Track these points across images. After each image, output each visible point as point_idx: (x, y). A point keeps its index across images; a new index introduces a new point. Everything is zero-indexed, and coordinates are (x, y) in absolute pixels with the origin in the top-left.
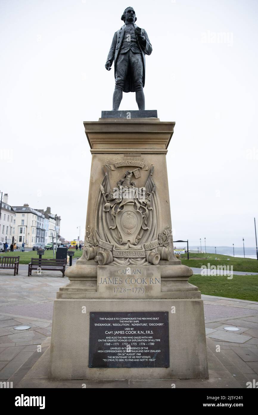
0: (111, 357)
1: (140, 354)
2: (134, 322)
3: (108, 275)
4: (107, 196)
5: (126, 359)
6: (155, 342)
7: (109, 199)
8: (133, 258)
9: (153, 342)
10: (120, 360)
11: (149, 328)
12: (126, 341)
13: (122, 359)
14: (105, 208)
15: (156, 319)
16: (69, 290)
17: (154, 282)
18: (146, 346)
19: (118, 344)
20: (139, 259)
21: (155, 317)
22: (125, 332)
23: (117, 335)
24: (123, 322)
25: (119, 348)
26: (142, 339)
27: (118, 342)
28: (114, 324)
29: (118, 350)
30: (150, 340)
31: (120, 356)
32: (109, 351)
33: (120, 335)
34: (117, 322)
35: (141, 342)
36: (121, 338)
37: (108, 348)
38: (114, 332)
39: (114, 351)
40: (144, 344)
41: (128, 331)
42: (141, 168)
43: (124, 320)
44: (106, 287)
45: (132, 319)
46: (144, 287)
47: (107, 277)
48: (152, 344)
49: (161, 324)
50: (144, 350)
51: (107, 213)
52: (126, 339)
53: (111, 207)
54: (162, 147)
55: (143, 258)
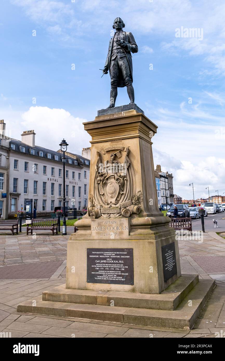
0: (99, 277)
1: (116, 276)
2: (112, 255)
3: (97, 225)
5: (108, 278)
6: (125, 268)
7: (100, 174)
8: (113, 213)
9: (123, 268)
10: (104, 279)
11: (122, 259)
12: (107, 267)
13: (106, 278)
14: (98, 181)
15: (125, 253)
16: (76, 235)
17: (124, 229)
18: (119, 271)
19: (103, 269)
20: (116, 214)
21: (125, 252)
22: (107, 261)
23: (102, 263)
24: (105, 255)
25: (104, 271)
26: (117, 266)
27: (103, 267)
28: (100, 256)
29: (103, 272)
30: (122, 267)
31: (104, 276)
32: (98, 273)
33: (104, 263)
34: (102, 255)
35: (116, 268)
36: (104, 265)
37: (97, 271)
38: (100, 261)
39: (101, 273)
40: (118, 269)
41: (109, 260)
42: (121, 150)
43: (106, 253)
44: (96, 232)
45: (111, 253)
46: (118, 232)
47: (97, 226)
48: (123, 269)
49: (128, 257)
50: (118, 273)
51: (99, 184)
52: (108, 266)
53: (101, 180)
54: (136, 132)
55: (119, 213)
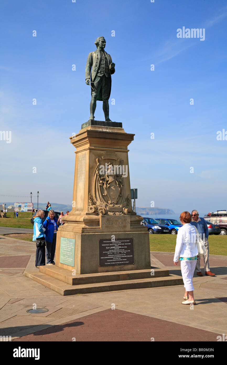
3: (106, 220)
4: (100, 177)
8: (116, 211)
15: (128, 241)
16: (86, 229)
17: (127, 224)
28: (110, 245)
42: (116, 160)
44: (105, 226)
45: (118, 241)
46: (123, 226)
49: (130, 244)
51: (101, 186)
55: (121, 211)
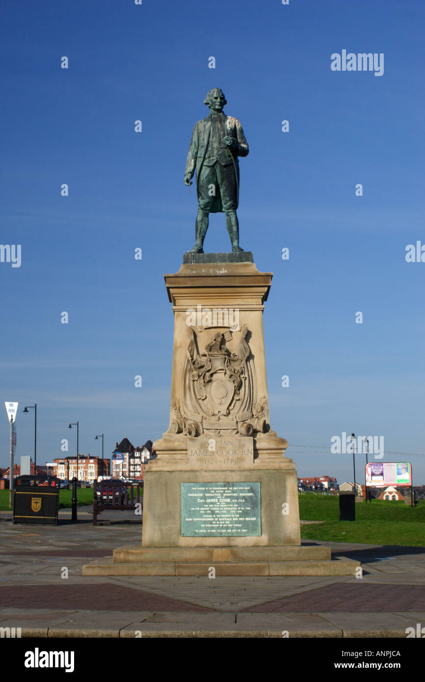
2: (226, 491)
3: (199, 447)
4: (194, 364)
7: (196, 366)
8: (224, 429)
14: (193, 376)
16: (158, 463)
20: (230, 431)
24: (213, 492)
28: (206, 495)
37: (201, 516)
38: (206, 501)
44: (197, 458)
45: (224, 488)
46: (236, 459)
47: (198, 449)
49: (251, 494)
51: (195, 382)
53: (200, 375)
54: (258, 302)
55: (235, 429)
